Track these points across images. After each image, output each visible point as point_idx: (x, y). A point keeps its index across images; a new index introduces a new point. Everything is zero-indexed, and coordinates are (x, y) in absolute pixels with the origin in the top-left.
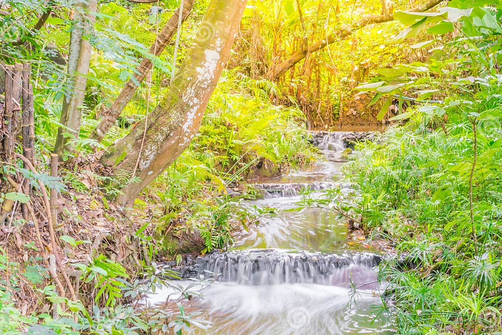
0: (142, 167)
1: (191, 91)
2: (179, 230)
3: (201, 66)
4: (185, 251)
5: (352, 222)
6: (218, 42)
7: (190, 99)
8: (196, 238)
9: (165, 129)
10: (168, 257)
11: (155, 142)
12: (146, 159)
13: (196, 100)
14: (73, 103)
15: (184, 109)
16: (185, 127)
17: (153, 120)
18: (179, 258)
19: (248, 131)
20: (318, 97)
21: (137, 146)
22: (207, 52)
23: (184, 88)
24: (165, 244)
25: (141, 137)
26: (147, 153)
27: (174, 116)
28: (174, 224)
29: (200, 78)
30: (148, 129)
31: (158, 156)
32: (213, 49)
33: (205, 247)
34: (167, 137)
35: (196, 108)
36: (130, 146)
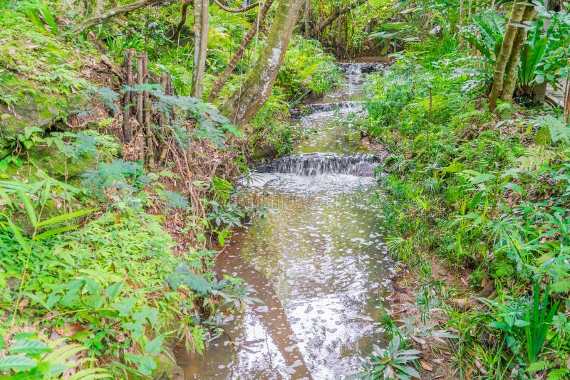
0: (239, 118)
1: (265, 73)
2: (262, 144)
3: (271, 58)
4: (266, 156)
5: (362, 133)
6: (280, 43)
7: (265, 78)
8: (272, 148)
9: (251, 96)
10: (257, 160)
11: (245, 103)
12: (241, 113)
13: (268, 78)
14: (197, 82)
15: (262, 83)
16: (263, 94)
17: (244, 90)
18: (263, 160)
19: (302, 73)
20: (347, 41)
21: (235, 105)
22: (274, 49)
23: (261, 71)
24: (255, 152)
25: (237, 100)
26: (241, 110)
27: (256, 88)
28: (260, 140)
29: (270, 65)
30: (241, 96)
31: (248, 111)
32: (277, 47)
33: (278, 153)
34: (253, 100)
35: (268, 82)
36: (231, 105)
